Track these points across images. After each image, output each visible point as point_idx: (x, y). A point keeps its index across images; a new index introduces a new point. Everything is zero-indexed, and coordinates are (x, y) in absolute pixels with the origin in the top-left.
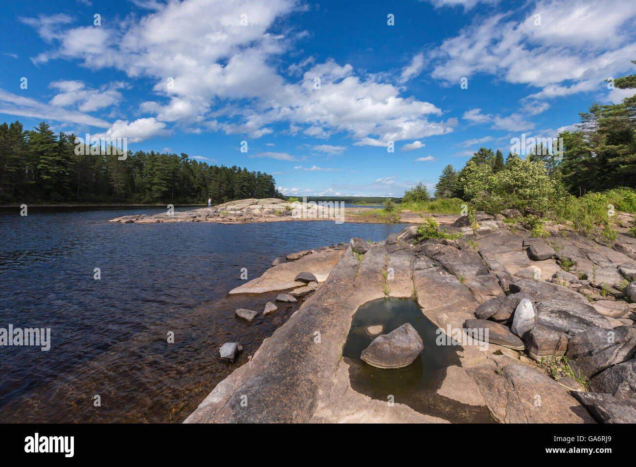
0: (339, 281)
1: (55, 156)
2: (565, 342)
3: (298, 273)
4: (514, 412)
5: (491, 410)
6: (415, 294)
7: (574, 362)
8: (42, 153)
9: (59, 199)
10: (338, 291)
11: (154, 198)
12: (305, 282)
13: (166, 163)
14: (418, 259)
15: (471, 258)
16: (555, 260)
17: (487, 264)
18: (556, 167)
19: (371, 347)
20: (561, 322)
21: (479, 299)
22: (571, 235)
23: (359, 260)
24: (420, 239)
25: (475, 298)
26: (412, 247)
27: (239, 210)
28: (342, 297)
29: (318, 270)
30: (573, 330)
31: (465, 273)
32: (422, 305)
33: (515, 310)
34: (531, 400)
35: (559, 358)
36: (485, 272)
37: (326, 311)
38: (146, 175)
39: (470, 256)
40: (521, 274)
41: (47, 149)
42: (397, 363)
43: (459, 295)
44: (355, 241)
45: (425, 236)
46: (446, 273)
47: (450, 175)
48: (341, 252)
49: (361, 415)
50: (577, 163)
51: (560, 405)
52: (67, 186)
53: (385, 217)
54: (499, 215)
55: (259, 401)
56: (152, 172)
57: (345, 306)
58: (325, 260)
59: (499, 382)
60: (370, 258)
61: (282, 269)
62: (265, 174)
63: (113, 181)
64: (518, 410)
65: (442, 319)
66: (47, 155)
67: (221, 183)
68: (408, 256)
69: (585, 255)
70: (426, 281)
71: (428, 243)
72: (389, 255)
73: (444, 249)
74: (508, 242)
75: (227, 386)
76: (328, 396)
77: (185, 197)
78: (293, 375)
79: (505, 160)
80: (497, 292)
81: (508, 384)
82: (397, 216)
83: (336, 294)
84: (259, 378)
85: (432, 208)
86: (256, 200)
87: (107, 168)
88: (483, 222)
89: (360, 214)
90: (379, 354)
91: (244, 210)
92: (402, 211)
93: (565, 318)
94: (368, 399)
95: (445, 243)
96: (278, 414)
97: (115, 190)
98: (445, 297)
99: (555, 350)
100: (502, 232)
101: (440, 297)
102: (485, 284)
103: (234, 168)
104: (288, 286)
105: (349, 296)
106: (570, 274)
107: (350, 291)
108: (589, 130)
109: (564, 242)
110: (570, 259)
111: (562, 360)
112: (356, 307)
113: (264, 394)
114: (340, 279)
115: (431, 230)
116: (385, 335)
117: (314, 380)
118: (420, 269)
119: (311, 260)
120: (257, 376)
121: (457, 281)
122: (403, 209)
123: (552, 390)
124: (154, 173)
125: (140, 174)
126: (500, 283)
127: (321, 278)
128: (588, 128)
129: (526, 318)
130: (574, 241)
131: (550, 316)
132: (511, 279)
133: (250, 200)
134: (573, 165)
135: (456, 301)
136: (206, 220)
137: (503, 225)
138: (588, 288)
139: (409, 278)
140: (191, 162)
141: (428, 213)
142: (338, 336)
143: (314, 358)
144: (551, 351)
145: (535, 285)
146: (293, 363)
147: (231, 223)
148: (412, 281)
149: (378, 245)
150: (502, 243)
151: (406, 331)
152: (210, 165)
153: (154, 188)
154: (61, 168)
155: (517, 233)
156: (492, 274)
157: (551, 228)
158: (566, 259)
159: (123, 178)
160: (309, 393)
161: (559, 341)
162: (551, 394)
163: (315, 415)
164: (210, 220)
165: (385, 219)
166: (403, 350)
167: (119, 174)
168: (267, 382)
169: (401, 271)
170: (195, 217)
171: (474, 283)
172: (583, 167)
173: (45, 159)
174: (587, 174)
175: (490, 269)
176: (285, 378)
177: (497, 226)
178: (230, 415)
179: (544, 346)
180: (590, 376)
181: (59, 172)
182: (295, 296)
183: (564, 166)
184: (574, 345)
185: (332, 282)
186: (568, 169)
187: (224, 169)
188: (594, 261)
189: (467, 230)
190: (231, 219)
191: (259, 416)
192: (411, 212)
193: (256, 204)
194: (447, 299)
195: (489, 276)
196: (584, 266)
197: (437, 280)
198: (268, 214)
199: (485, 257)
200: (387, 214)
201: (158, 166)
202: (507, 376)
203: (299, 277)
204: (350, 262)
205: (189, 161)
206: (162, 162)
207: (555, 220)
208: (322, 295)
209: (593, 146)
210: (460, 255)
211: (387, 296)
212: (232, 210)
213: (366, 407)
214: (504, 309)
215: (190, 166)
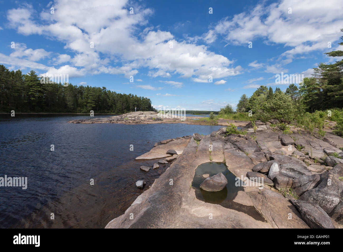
0: (188, 154)
1: (38, 88)
2: (291, 182)
3: (168, 150)
4: (265, 208)
5: (255, 207)
6: (225, 161)
7: (295, 190)
8: (31, 86)
9: (39, 110)
10: (188, 159)
11: (88, 110)
12: (171, 155)
13: (95, 92)
14: (226, 144)
15: (252, 144)
16: (294, 146)
17: (260, 147)
18: (301, 96)
19: (205, 182)
20: (291, 174)
21: (255, 163)
22: (303, 133)
23: (197, 144)
24: (227, 134)
25: (252, 163)
26: (223, 138)
27: (133, 117)
28: (190, 162)
29: (177, 149)
30: (296, 177)
31: (249, 151)
32: (228, 166)
33: (270, 168)
34: (272, 203)
35: (288, 189)
36: (258, 151)
37: (183, 167)
38: (84, 98)
39: (251, 143)
40: (276, 152)
41: (34, 84)
42: (216, 189)
43: (245, 161)
44: (195, 135)
45: (230, 132)
46: (240, 151)
47: (244, 100)
48: (188, 140)
49: (201, 208)
50: (312, 94)
51: (284, 205)
52: (44, 103)
53: (210, 122)
54: (268, 122)
55: (159, 201)
56: (87, 96)
57: (192, 166)
58: (180, 144)
59: (260, 196)
60: (203, 143)
61: (160, 148)
62: (146, 98)
63: (67, 101)
64: (266, 207)
65: (237, 172)
66: (34, 88)
67: (123, 102)
68: (221, 143)
69: (309, 143)
70: (230, 154)
71: (231, 136)
72: (212, 142)
73: (239, 139)
74: (271, 136)
75: (142, 197)
76: (187, 201)
77: (104, 110)
78: (171, 192)
79: (274, 92)
80: (264, 160)
81: (263, 197)
82: (216, 121)
83: (187, 160)
84: (158, 193)
85: (235, 117)
86: (142, 112)
87: (64, 94)
88: (259, 126)
89: (197, 120)
90: (208, 185)
91: (136, 117)
92: (219, 119)
93: (293, 171)
94: (203, 202)
95: (240, 136)
96: (168, 206)
97: (68, 106)
98: (239, 162)
99: (287, 185)
100: (269, 131)
101: (236, 162)
102: (258, 156)
103: (130, 95)
104: (163, 156)
105: (193, 161)
106: (300, 152)
107: (193, 159)
108: (319, 77)
109: (299, 137)
110: (301, 145)
111: (290, 190)
112: (197, 166)
113: (161, 198)
114: (189, 153)
115: (233, 130)
116: (211, 177)
117: (180, 195)
118: (227, 149)
119: (173, 144)
120: (157, 192)
121: (245, 155)
122: (219, 118)
123: (281, 199)
124: (89, 97)
125: (81, 97)
126: (265, 156)
127: (179, 152)
128: (318, 76)
129: (275, 171)
130: (304, 136)
131: (286, 171)
132: (271, 154)
133: (139, 112)
134: (310, 96)
135: (244, 164)
136: (117, 122)
137: (269, 127)
138: (308, 159)
139: (222, 153)
140: (107, 92)
141: (233, 120)
142: (189, 178)
143: (179, 186)
144: (285, 186)
145: (281, 157)
146: (171, 187)
147: (130, 124)
148: (223, 155)
149: (207, 137)
150: (268, 136)
151: (220, 175)
152: (117, 93)
153: (88, 105)
154: (41, 94)
155: (276, 132)
156: (262, 152)
157: (293, 129)
158: (299, 145)
159: (72, 99)
160: (179, 199)
161: (289, 181)
162: (281, 201)
163: (182, 207)
164: (119, 122)
165: (210, 123)
166: (218, 183)
167: (70, 97)
168: (161, 194)
169: (218, 150)
170: (111, 121)
171: (253, 156)
172: (316, 97)
173: (33, 89)
174: (317, 100)
175: (261, 149)
176: (168, 193)
177: (266, 128)
178: (149, 205)
179: (281, 184)
180: (300, 195)
181: (39, 96)
182: (167, 161)
183: (306, 95)
184: (295, 183)
185: (185, 154)
186: (308, 97)
187: (125, 95)
188: (313, 146)
189: (251, 130)
190: (129, 122)
191: (161, 206)
192: (224, 119)
193: (142, 114)
194: (240, 163)
195: (260, 152)
196: (307, 149)
197: (235, 154)
198: (149, 120)
199: (259, 143)
200: (210, 120)
201: (91, 93)
202: (263, 194)
203: (168, 152)
204: (193, 145)
205: (106, 91)
206: (93, 92)
207: (297, 125)
208: (181, 160)
209: (321, 85)
210: (247, 143)
211: (211, 161)
212: (130, 117)
213: (203, 205)
214: (266, 167)
215: (107, 93)
